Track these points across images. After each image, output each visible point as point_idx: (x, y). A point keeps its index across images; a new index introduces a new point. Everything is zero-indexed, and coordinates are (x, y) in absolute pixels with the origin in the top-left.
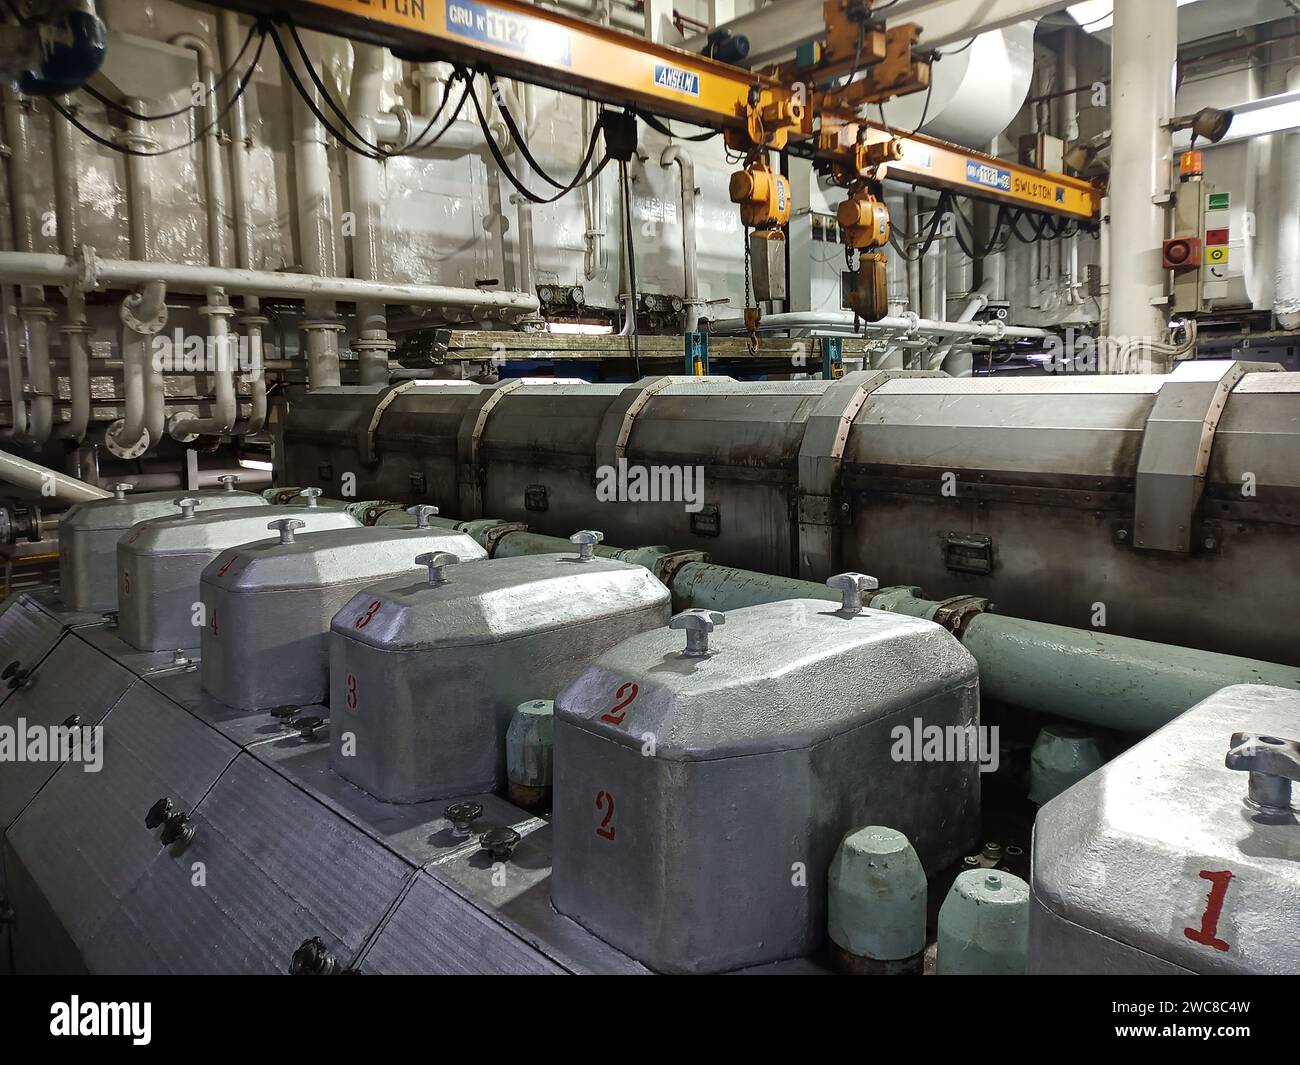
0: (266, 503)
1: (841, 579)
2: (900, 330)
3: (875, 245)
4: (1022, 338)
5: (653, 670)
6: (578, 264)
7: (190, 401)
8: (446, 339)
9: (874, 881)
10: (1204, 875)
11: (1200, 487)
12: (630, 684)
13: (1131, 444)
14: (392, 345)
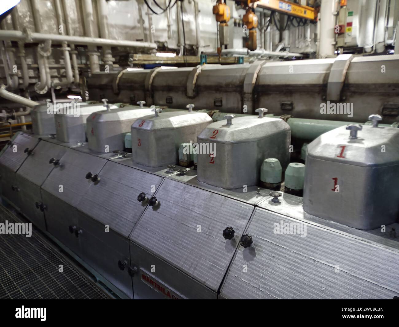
0: (87, 104)
1: (259, 110)
2: (259, 55)
3: (253, 28)
4: (293, 57)
5: (220, 127)
6: (165, 35)
7: (56, 77)
8: (132, 57)
9: (271, 167)
10: (341, 147)
11: (342, 84)
12: (215, 131)
13: (327, 76)
14: (114, 59)
